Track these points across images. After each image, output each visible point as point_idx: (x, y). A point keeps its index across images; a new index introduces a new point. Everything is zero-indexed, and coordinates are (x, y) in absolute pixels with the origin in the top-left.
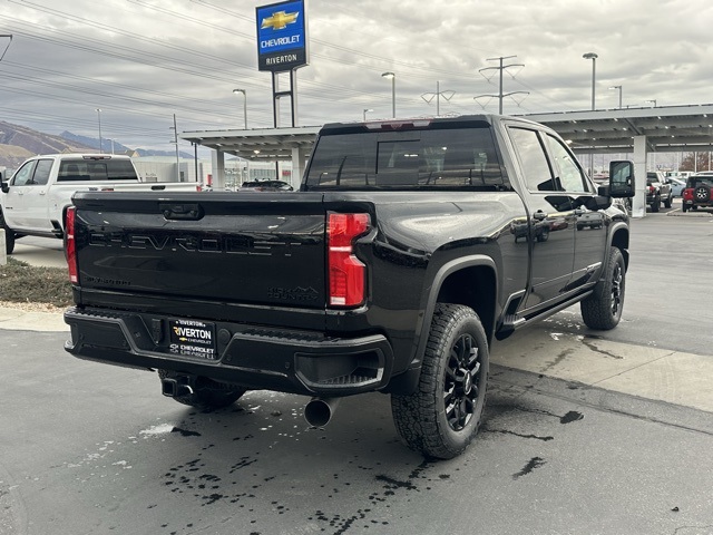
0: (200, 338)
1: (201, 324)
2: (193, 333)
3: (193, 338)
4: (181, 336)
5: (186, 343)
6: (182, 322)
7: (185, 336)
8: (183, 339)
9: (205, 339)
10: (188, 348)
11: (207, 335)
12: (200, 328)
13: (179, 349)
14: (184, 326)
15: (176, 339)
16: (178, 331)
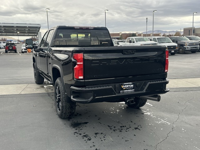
0: (130, 87)
1: (131, 83)
2: (127, 86)
3: (128, 87)
4: (124, 88)
5: (125, 90)
6: (125, 84)
7: (125, 88)
8: (124, 89)
9: (131, 87)
10: (126, 91)
11: (132, 86)
12: (130, 84)
13: (123, 92)
14: (124, 85)
15: (122, 89)
16: (123, 87)
